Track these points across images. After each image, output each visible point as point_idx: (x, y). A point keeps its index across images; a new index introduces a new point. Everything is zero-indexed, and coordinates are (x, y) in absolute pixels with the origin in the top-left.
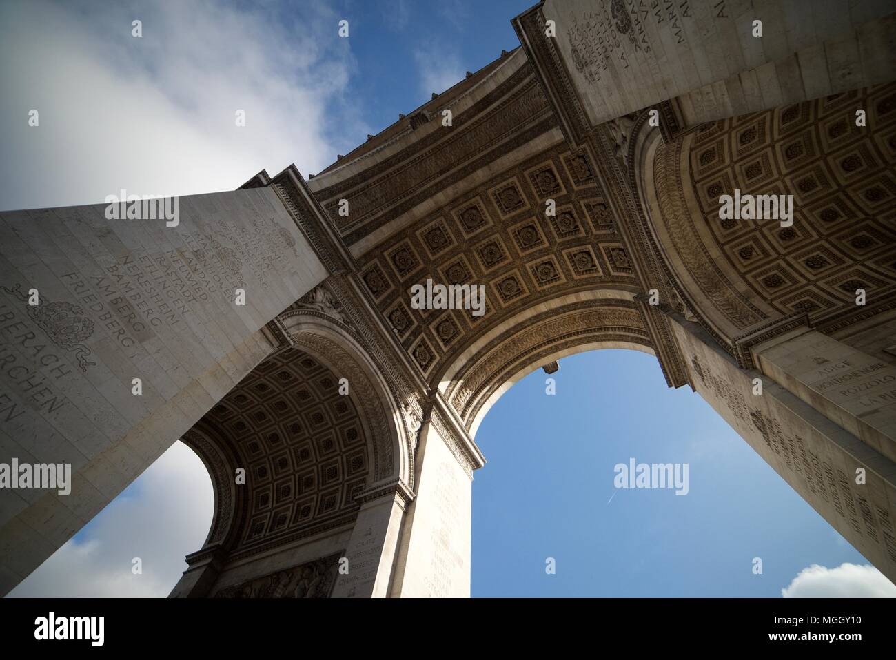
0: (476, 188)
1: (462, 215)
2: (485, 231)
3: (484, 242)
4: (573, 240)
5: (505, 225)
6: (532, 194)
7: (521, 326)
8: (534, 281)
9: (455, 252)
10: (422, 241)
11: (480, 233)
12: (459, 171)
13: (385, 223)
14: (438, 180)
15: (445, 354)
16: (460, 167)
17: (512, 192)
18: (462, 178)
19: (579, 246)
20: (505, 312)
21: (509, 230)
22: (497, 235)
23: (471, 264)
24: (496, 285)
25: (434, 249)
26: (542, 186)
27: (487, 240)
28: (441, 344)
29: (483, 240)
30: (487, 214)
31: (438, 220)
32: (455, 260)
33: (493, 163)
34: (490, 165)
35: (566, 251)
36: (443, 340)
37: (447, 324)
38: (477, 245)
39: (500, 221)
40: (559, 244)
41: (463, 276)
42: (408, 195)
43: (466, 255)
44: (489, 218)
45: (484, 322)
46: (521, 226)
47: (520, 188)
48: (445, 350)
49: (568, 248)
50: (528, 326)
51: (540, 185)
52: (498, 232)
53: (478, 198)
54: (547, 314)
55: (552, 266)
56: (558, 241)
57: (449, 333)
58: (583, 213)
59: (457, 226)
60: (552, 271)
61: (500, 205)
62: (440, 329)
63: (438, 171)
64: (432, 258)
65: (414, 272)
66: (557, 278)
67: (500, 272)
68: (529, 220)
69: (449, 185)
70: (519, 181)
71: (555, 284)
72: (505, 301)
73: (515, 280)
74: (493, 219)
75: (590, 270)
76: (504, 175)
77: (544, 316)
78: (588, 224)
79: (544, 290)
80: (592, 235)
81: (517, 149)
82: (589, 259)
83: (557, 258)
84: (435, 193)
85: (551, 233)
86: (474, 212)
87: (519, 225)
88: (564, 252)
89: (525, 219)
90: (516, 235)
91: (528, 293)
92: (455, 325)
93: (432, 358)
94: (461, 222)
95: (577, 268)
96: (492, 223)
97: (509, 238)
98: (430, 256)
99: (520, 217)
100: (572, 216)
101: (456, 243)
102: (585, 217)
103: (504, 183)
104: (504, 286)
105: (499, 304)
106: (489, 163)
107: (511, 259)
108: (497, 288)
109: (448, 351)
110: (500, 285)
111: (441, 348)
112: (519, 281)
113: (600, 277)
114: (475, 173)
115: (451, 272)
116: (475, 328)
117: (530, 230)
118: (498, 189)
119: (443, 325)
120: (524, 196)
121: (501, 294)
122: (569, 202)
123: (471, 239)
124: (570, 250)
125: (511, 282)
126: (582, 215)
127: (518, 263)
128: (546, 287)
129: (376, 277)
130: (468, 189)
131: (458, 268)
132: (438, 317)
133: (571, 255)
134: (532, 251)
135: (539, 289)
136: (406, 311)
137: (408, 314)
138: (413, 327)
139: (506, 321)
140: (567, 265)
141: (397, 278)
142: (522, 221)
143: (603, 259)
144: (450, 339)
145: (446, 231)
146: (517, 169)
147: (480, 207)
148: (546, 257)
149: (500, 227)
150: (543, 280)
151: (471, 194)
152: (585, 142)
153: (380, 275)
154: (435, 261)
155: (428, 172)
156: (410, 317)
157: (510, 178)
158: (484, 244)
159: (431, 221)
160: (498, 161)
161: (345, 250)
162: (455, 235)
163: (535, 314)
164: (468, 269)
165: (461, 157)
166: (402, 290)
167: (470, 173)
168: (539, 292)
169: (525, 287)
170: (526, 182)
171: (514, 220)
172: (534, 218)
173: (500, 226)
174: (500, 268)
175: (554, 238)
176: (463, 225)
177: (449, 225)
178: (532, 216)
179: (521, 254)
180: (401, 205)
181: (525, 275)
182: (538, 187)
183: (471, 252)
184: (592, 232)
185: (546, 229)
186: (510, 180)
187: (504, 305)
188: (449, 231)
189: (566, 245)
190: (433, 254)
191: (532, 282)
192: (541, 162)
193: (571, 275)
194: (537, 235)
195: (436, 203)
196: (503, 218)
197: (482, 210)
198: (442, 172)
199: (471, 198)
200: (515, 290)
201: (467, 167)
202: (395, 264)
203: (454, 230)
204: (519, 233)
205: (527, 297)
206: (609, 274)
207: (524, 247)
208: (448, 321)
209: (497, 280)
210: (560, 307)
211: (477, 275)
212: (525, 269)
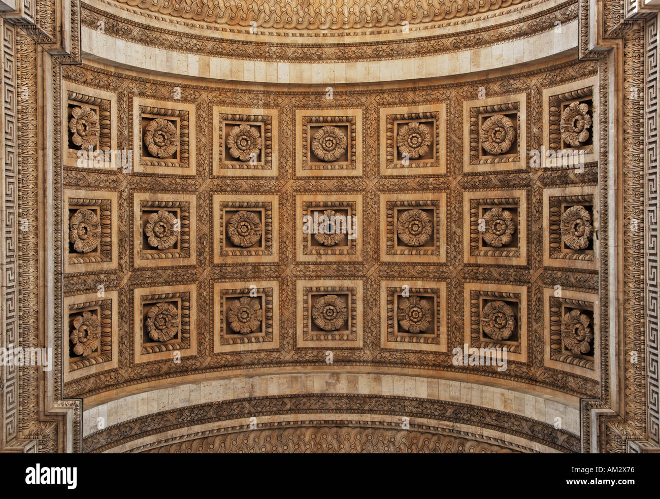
0: (295, 362)
1: (346, 326)
2: (318, 277)
3: (331, 258)
4: (165, 190)
5: (278, 271)
6: (201, 309)
7: (345, 54)
8: (275, 133)
9: (395, 271)
10: (444, 329)
11: (330, 277)
12: (308, 411)
13: (490, 412)
14: (353, 417)
15: (528, 88)
16: (302, 417)
17: (236, 325)
18: (309, 396)
19: (158, 175)
20: (363, 99)
21: (275, 258)
22: (301, 257)
23: (378, 230)
24: (353, 161)
25: (430, 299)
26: (174, 317)
27: (324, 259)
28: (522, 115)
29: (331, 263)
30: (300, 306)
31: (392, 345)
32: (401, 256)
34: (247, 395)
35: (186, 172)
36: (514, 117)
37: (487, 146)
38: (346, 259)
39: (282, 282)
40: (194, 192)
41: (405, 216)
42: (420, 426)
43: (377, 252)
44: (300, 297)
45: (414, 103)
46: (250, 254)
47: (217, 325)
48: (522, 98)
49: (182, 177)
50: (331, 45)
51: (179, 320)
52: (298, 264)
53: (301, 344)
54: (282, 54)
55: (228, 149)
56: (192, 199)
57: (494, 124)
58: (121, 241)
59: (365, 314)
60: (231, 141)
61: (269, 310)
62: (505, 145)
63: (344, 431)
64: (443, 287)
65: (491, 287)
66: (231, 122)
67: (331, 184)
68: (230, 260)
69: (340, 397)
70: (212, 340)
71: (239, 111)
72: (351, 120)
73: (312, 152)
74: (294, 292)
75: (158, 114)
76: (234, 363)
77: (290, 51)
78: (121, 217)
79: (266, 105)
80: (121, 192)
81: (187, 404)
82: (149, 139)
83: (211, 165)
84: (371, 397)
85: (200, 218)
86: (320, 322)
87: (252, 259)
88: (192, 171)
89: (234, 265)
90: (267, 240)
91: (300, 114)
92: (474, 132)
93: (558, 102)
94: (354, 318)
95: (182, 127)
96: (301, 285)
97: (282, 241)
98: (443, 294)
99: (242, 272)
100: (146, 238)
101: (384, 284)
102: (120, 232)
103: (241, 347)
104: (338, 152)
105: (365, 118)
106: (249, 400)
107: (298, 198)
108: (353, 154)
109: (518, 90)
110: (344, 157)
111: (528, 107)
112: (305, 147)
113: (142, 94)
114: (282, 393)
115: (423, 238)
116: (438, 100)
117: (236, 239)
118: (257, 341)
119: (496, 150)
120: (217, 308)
121: (353, 139)
122: (138, 269)
123: (353, 277)
124: (179, 171)
125: (320, 153)
126: (125, 239)
127: (290, 185)
128: (260, 112)
129: (568, 336)
130: (309, 368)
131: (405, 237)
132: (497, 173)
133: (182, 159)
134: (251, 198)
135: (274, 113)
136: (552, 232)
137: (552, 223)
138: (556, 192)
139: (371, 80)
140: (198, 141)
141: (529, 301)
142: (243, 265)
143: (120, 132)
144: (501, 110)
145: (390, 318)
146: (205, 364)
147: (306, 326)
148: (230, 173)
149: (290, 270)
150: (259, 127)
151: (309, 356)
152: (51, 415)
153: (559, 333)
154: (440, 278)
155: (364, 439)
156: (551, 214)
157: (226, 353)
158: (333, 253)
159: (406, 352)
161: (588, 434)
162: (377, 301)
163: (305, 66)
164: (390, 224)
165: (291, 431)
166: (534, 275)
167: (292, 397)
168: (277, 105)
169: (299, 128)
170: (200, 333)
171: (257, 271)
172: (217, 260)
173: (288, 272)
174: (329, 191)
175: (199, 206)
176: (354, 310)
177: (377, 324)
178: (220, 266)
179: (275, 200)
180: (442, 417)
181: (287, 155)
182: (183, 316)
183: (365, 252)
184: (120, 197)
185: (206, 229)
186: (228, 348)
187: (357, 114)
188: (384, 314)
189: (182, 185)
190: (436, 292)
191: (281, 132)
192: (155, 362)
193: (199, 117)
194: (228, 223)
195: (378, 380)
196: (274, 285)
197: (305, 317)
198: (340, 425)
199: (313, 349)
200: (321, 131)
201: (291, 411)
202: (517, 326)
203: (375, 310)
204: (260, 241)
205: (305, 107)
206: (120, 97)
207: (262, 210)
208: (483, 149)
209: (344, 173)
210: (248, 56)
211: (378, 203)
212: (281, 167)
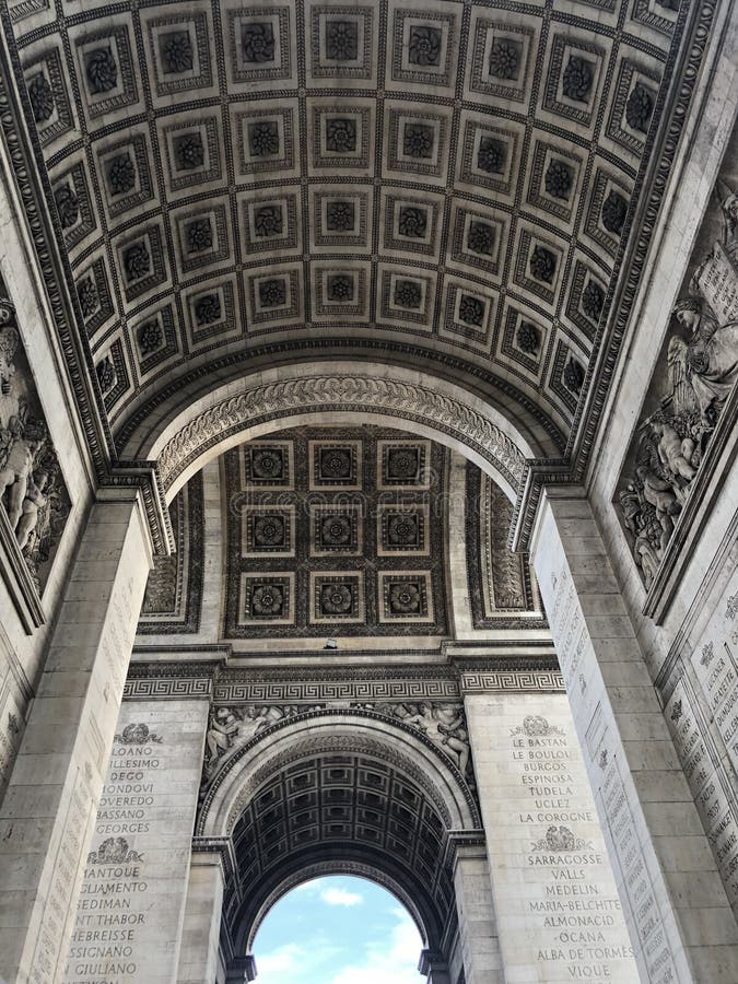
19: (297, 535)
21: (359, 444)
33: (464, 474)
34: (464, 471)
40: (307, 506)
46: (356, 461)
47: (409, 488)
58: (343, 569)
78: (328, 569)
80: (311, 568)
87: (360, 460)
88: (292, 507)
89: (364, 474)
99: (369, 468)
102: (338, 569)
118: (424, 455)
120: (396, 488)
122: (365, 553)
126: (342, 564)
134: (311, 460)
142: (363, 467)
146: (437, 498)
160: (463, 484)
170: (414, 502)
171: (369, 456)
172: (359, 487)
175: (319, 503)
178: (363, 485)
179: (312, 443)
185: (336, 496)
186: (427, 480)
192: (431, 537)
196: (380, 444)
